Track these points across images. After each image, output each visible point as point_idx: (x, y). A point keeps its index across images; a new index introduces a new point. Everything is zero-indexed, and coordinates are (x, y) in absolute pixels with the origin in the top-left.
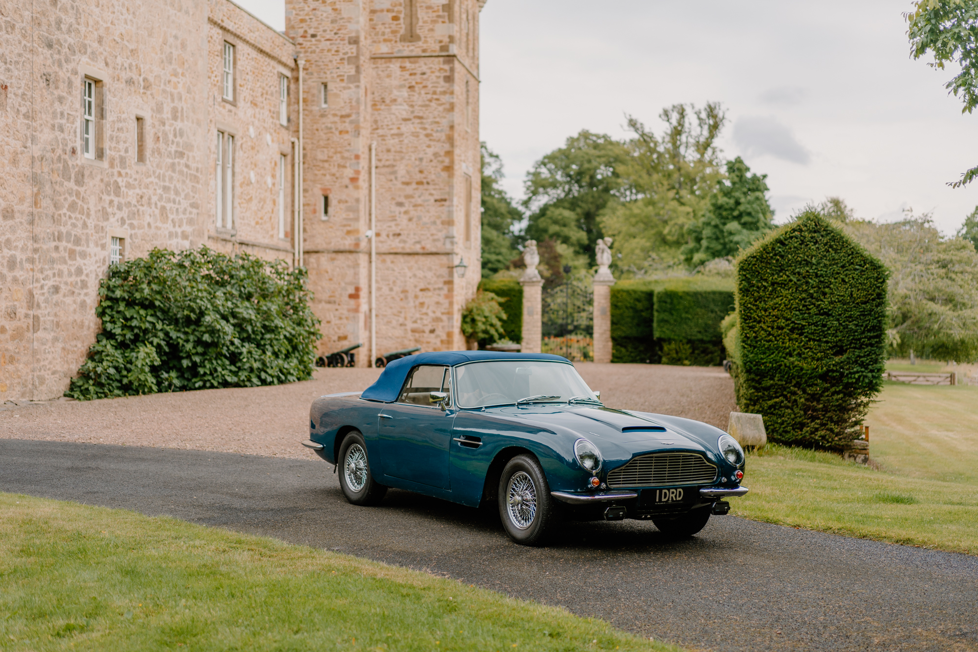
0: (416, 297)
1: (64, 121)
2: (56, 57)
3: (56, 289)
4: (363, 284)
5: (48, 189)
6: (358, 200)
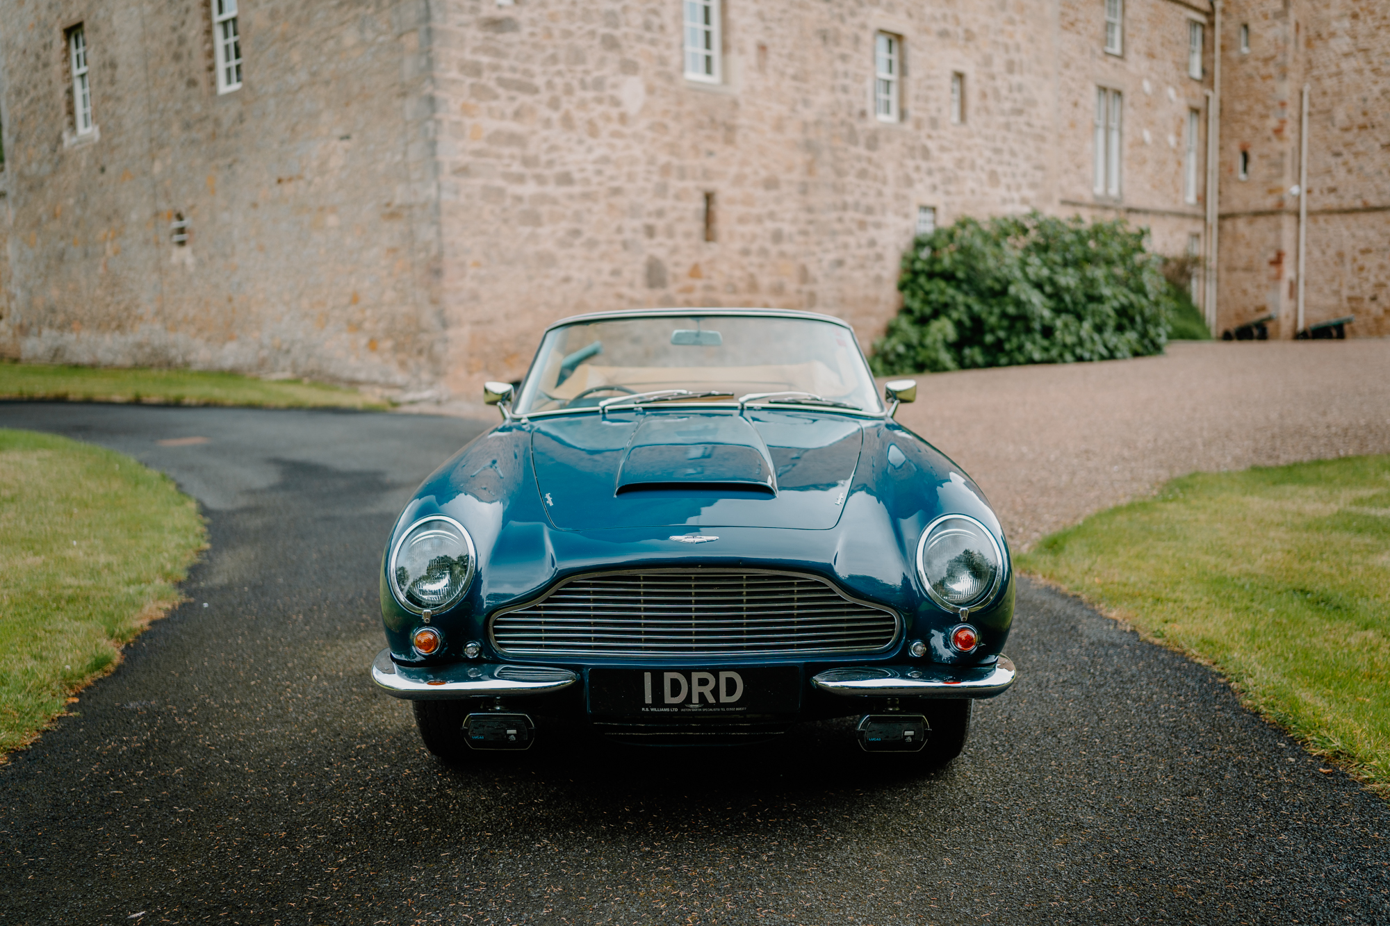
0: (1354, 260)
1: (848, 82)
2: (836, 10)
3: (840, 263)
4: (1288, 247)
5: (827, 156)
6: (1282, 154)
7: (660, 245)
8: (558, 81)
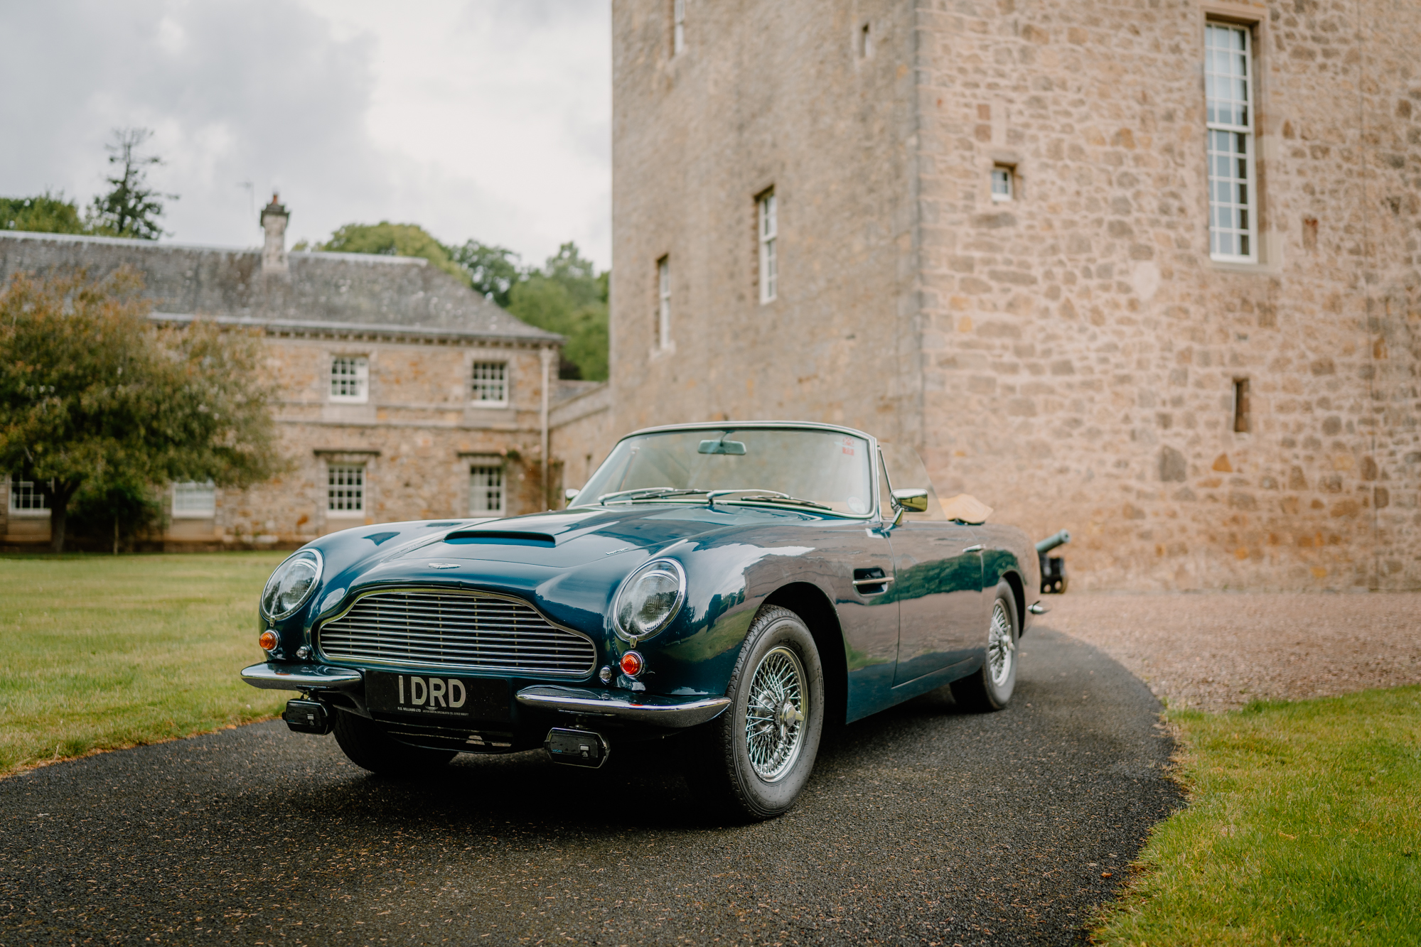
7: (1177, 435)
8: (1059, 272)
